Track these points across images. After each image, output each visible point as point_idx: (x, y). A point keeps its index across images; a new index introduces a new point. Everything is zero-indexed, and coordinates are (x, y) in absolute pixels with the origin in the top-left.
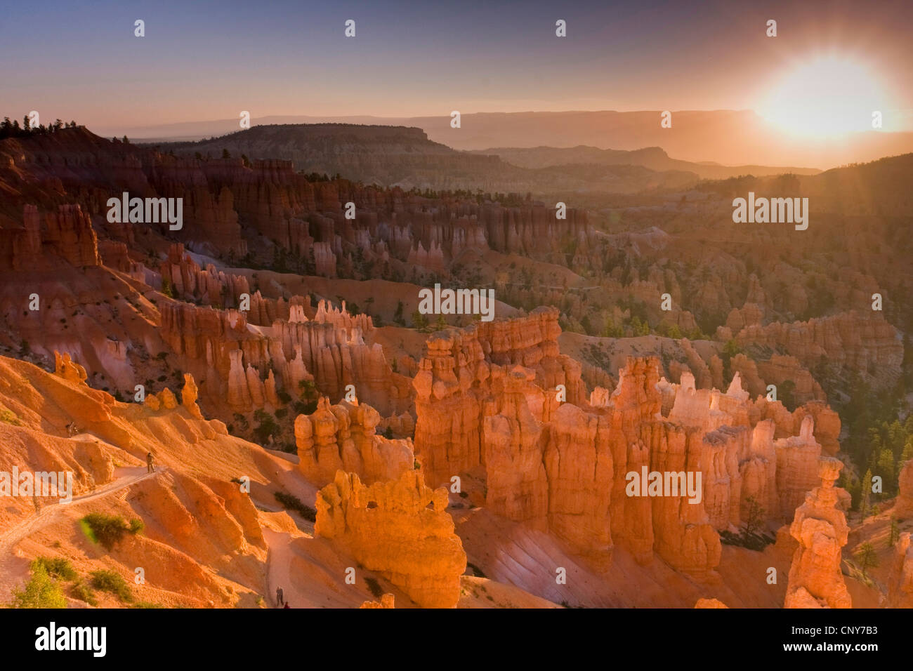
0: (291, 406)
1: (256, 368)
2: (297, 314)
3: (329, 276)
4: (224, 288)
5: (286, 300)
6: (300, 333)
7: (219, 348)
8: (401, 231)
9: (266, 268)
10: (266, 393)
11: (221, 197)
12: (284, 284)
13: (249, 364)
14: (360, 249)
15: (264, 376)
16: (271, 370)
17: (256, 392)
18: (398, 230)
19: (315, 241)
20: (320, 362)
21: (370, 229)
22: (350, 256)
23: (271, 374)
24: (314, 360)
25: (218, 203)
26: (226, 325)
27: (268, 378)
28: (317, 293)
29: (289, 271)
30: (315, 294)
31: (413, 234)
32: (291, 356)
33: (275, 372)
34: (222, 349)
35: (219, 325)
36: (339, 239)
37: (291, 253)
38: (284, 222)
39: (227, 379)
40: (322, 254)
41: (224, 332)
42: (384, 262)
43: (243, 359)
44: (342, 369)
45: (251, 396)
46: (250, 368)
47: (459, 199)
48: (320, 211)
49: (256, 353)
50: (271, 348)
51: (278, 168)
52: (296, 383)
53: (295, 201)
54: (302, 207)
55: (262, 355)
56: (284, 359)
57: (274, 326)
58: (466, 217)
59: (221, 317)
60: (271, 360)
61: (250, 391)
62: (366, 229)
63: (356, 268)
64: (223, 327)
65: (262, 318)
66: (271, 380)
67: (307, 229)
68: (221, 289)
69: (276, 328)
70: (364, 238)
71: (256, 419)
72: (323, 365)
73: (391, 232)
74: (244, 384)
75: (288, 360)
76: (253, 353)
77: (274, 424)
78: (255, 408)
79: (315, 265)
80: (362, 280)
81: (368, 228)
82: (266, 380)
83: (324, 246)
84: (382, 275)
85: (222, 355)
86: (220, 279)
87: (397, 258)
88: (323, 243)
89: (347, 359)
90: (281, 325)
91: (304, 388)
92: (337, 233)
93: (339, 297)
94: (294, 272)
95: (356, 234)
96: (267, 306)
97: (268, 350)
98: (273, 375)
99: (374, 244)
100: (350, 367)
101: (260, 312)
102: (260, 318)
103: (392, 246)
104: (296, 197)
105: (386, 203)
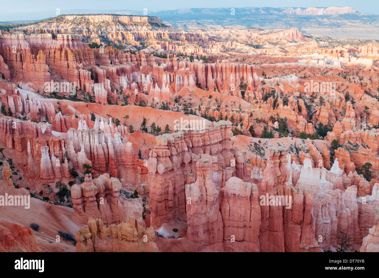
0: (78, 179)
1: (57, 157)
2: (82, 125)
3: (103, 104)
4: (40, 110)
5: (77, 117)
6: (84, 136)
7: (35, 145)
8: (146, 77)
9: (65, 98)
10: (63, 171)
11: (38, 56)
12: (76, 108)
13: (53, 155)
14: (121, 88)
15: (62, 162)
16: (66, 158)
17: (57, 171)
18: (143, 76)
19: (94, 83)
20: (96, 153)
21: (127, 76)
22: (115, 91)
23: (66, 161)
24: (92, 152)
25: (36, 60)
26: (39, 131)
27: (64, 163)
28: (96, 113)
29: (80, 100)
30: (94, 113)
31: (153, 79)
32: (77, 150)
33: (69, 160)
34: (37, 146)
35: (35, 131)
36: (109, 81)
37: (80, 90)
38: (76, 71)
39: (39, 164)
40: (99, 91)
41: (38, 136)
42: (135, 95)
43: (49, 151)
44: (109, 157)
46: (53, 157)
47: (179, 59)
48: (98, 65)
49: (57, 148)
50: (66, 145)
51: (73, 39)
52: (81, 165)
53: (83, 59)
54: (87, 63)
55: (61, 149)
56: (74, 151)
57: (68, 132)
58: (183, 69)
59: (36, 127)
60: (66, 152)
61: (53, 171)
62: (125, 76)
63: (119, 98)
64: (37, 132)
65: (62, 127)
66: (66, 164)
67: (90, 76)
68: (38, 110)
69: (70, 133)
70: (123, 81)
71: (57, 186)
72: (98, 155)
73: (139, 77)
74: (50, 166)
75: (76, 152)
76: (55, 149)
77: (68, 190)
78: (57, 180)
79: (94, 97)
80: (123, 105)
81: (126, 75)
82: (63, 164)
83: (100, 86)
84: (134, 102)
85: (37, 150)
86: (37, 105)
87: (143, 92)
88: (99, 84)
89: (111, 151)
90: (72, 132)
91: (86, 168)
92: (108, 78)
93: (108, 115)
94: (82, 101)
95: (119, 78)
96: (65, 120)
97: (65, 146)
98: (67, 161)
99: (129, 84)
100: (113, 156)
101: (61, 124)
102: (61, 128)
103: (140, 87)
104: (83, 57)
105: (137, 60)
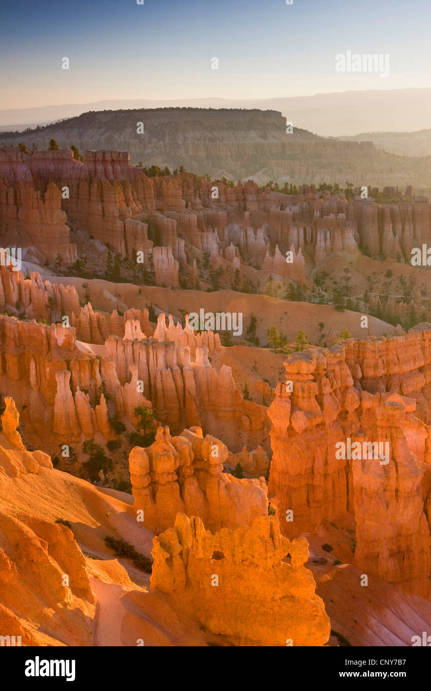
0: (125, 436)
1: (86, 392)
2: (133, 330)
3: (170, 287)
4: (50, 299)
5: (121, 314)
6: (137, 352)
7: (44, 368)
8: (255, 233)
9: (98, 277)
10: (97, 421)
11: (47, 195)
12: (118, 296)
13: (78, 388)
14: (207, 255)
15: (95, 402)
16: (102, 395)
17: (85, 420)
18: (251, 232)
19: (154, 246)
20: (159, 386)
21: (218, 231)
22: (195, 262)
23: (103, 400)
24: (153, 384)
25: (44, 202)
26: (52, 342)
27: (99, 404)
28: (156, 305)
29: (125, 281)
30: (154, 307)
31: (269, 236)
32: (126, 379)
33: (108, 398)
34: (48, 370)
35: (45, 341)
36: (182, 243)
37: (126, 259)
38: (119, 223)
39: (52, 405)
40: (163, 261)
41: (50, 349)
42: (235, 270)
43: (71, 382)
44: (184, 396)
45: (79, 424)
46: (79, 393)
47: (324, 195)
48: (160, 210)
49: (86, 375)
50: (103, 369)
51: (113, 160)
52: (131, 410)
53: (132, 198)
54: (140, 206)
55: (93, 377)
56: (118, 381)
57: (107, 343)
58: (332, 216)
59: (46, 332)
60: (103, 383)
61: (78, 419)
62: (213, 232)
63: (202, 276)
64: (49, 344)
65: (93, 334)
66: (103, 407)
67: (146, 232)
68: (47, 300)
69: (110, 346)
70: (211, 242)
71: (85, 451)
72: (163, 389)
73: (242, 234)
74: (72, 410)
75: (123, 384)
76: (82, 375)
77: (106, 458)
78: (84, 438)
79: (154, 273)
80: (209, 291)
81: (216, 229)
82: (97, 406)
83: (165, 251)
84: (232, 284)
85: (48, 377)
86: (46, 289)
87: (250, 265)
88: (163, 247)
89: (191, 383)
90: (114, 344)
91: (140, 416)
92: (180, 236)
93: (181, 311)
94: (130, 282)
95: (202, 237)
96: (98, 320)
97: (100, 371)
98: (105, 400)
99: (222, 247)
100: (194, 393)
101: (91, 327)
102: (91, 335)
103: (244, 251)
104: (133, 195)
105: (237, 200)
